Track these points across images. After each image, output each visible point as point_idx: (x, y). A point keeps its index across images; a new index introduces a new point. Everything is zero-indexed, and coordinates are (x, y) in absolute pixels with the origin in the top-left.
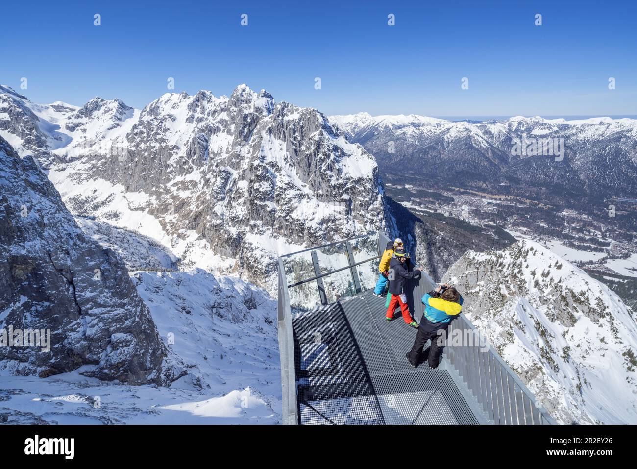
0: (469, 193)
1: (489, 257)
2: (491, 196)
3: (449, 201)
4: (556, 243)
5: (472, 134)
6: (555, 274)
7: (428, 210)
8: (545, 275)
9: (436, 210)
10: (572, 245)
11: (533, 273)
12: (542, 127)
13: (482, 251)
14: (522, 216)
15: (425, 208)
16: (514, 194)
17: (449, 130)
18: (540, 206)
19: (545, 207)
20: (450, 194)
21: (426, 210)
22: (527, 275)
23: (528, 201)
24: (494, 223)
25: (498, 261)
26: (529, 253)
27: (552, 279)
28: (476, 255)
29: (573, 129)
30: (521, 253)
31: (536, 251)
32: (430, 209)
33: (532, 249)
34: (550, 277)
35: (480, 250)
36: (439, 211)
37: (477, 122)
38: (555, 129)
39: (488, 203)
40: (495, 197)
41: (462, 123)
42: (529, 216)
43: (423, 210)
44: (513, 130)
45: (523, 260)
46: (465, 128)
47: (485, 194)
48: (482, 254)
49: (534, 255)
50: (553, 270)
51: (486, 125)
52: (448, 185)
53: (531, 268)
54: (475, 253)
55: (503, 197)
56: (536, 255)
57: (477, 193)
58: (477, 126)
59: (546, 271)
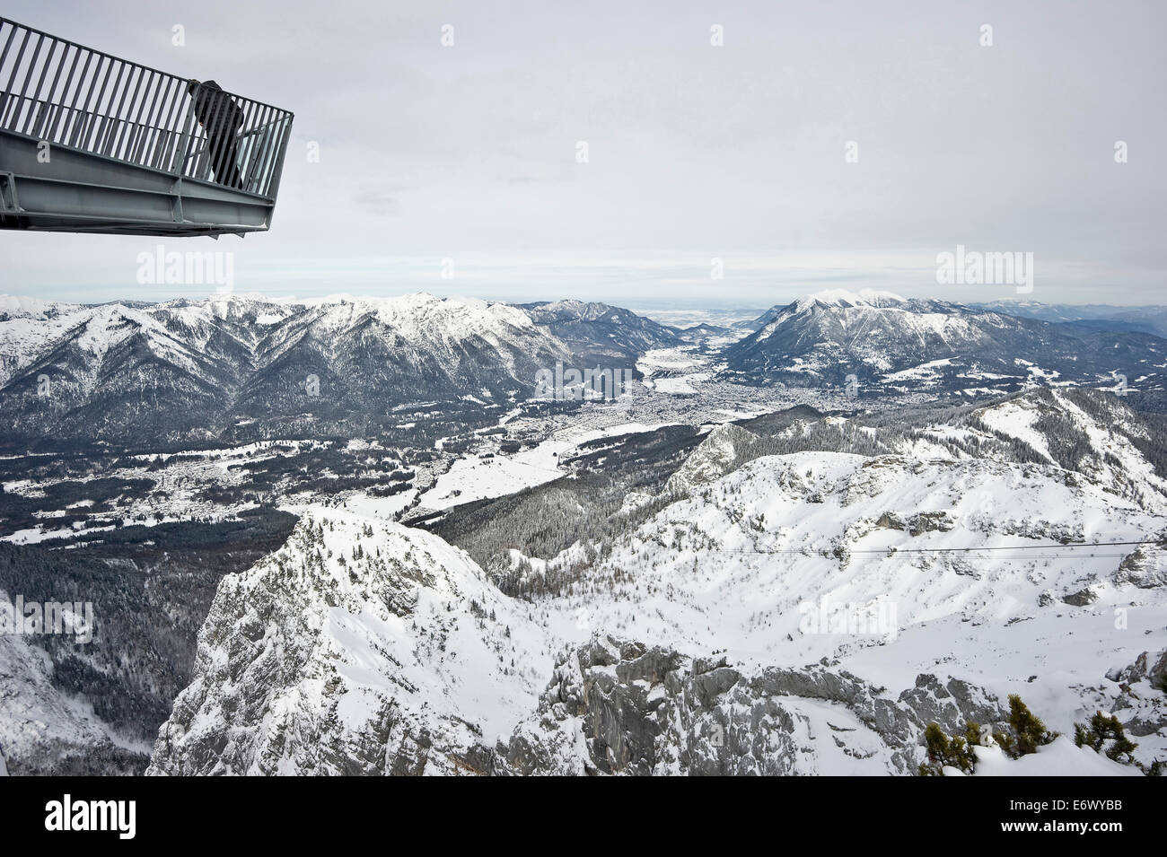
0: (183, 459)
1: (264, 572)
2: (228, 451)
3: (141, 489)
4: (358, 499)
5: (143, 330)
6: (369, 546)
7: (98, 529)
8: (359, 554)
9: (118, 522)
10: (378, 494)
11: (342, 561)
12: (269, 311)
13: (249, 567)
14: (294, 473)
15: (87, 526)
16: (268, 436)
17: (83, 327)
18: (315, 446)
19: (322, 446)
20: (140, 473)
21: (92, 530)
22: (336, 571)
23: (295, 444)
24: (255, 503)
25: (282, 569)
26: (324, 532)
27: (368, 557)
28: (241, 580)
29: (312, 313)
30: (314, 536)
31: (332, 523)
32: (103, 524)
33: (325, 521)
34: (365, 555)
35: (243, 566)
36: (128, 523)
37: (148, 305)
38: (290, 313)
39: (230, 468)
40: (237, 451)
41: (113, 308)
42: (305, 469)
43: (84, 532)
44: (224, 318)
45: (320, 547)
46: (123, 318)
47: (217, 452)
48: (250, 571)
49: (332, 530)
50: (365, 541)
51: (168, 310)
52: (129, 454)
53: (336, 556)
54: (237, 577)
55: (252, 448)
56: (334, 528)
57: (199, 453)
58: (150, 313)
59: (357, 549)
